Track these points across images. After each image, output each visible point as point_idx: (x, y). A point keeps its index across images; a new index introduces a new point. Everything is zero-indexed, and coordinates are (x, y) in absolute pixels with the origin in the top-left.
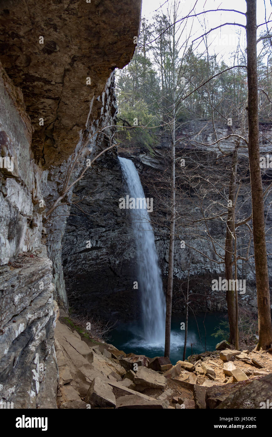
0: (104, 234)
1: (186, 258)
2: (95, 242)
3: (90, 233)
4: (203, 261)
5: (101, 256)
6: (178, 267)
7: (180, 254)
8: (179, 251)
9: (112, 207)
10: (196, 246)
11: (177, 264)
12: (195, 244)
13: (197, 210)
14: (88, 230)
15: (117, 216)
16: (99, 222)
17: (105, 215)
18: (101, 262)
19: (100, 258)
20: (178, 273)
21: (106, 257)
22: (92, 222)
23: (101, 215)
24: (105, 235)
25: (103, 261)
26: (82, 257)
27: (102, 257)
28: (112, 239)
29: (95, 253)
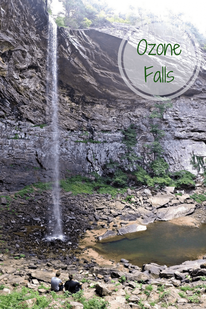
0: (32, 128)
1: (105, 158)
2: (24, 134)
3: (19, 125)
4: (119, 161)
5: (28, 146)
6: (99, 165)
7: (100, 154)
8: (99, 151)
9: (41, 105)
10: (114, 148)
11: (98, 163)
12: (113, 147)
13: (114, 119)
14: (17, 122)
15: (45, 115)
16: (29, 116)
17: (34, 111)
18: (28, 152)
19: (28, 148)
20: (98, 170)
21: (33, 150)
22: (22, 113)
23: (30, 109)
24: (34, 129)
25: (31, 152)
26: (10, 143)
27: (29, 148)
28: (40, 134)
29: (23, 142)
